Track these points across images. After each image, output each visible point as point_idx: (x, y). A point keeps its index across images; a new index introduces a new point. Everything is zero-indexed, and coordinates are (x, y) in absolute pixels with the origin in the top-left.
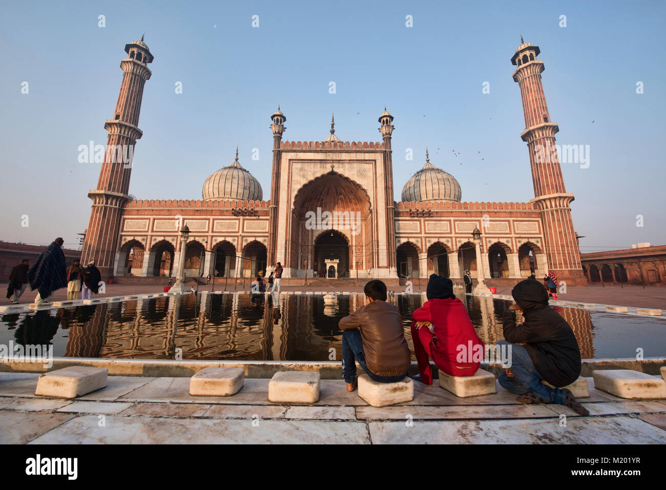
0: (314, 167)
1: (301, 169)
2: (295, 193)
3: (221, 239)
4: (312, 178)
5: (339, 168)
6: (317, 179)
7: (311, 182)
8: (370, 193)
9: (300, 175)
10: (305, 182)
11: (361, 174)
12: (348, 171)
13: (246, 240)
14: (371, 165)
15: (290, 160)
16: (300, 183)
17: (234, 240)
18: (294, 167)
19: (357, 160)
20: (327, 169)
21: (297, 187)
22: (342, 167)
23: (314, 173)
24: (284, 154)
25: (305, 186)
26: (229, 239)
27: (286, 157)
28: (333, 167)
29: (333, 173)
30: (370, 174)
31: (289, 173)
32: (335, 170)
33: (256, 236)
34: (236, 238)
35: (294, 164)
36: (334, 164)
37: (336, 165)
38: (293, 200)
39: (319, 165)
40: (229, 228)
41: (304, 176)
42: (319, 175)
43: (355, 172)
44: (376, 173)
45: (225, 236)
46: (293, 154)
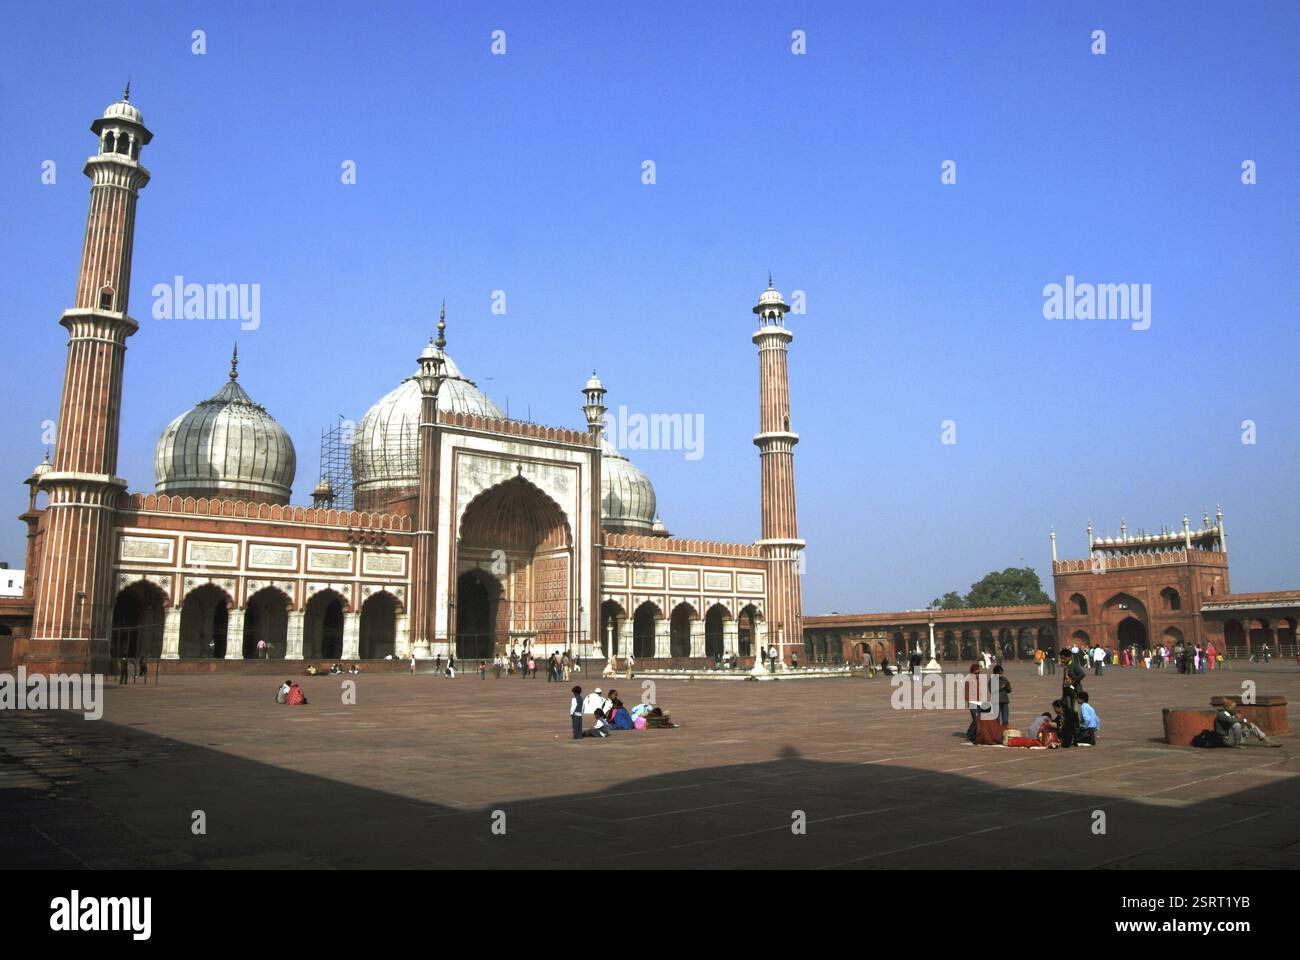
0: (492, 465)
1: (472, 468)
2: (461, 511)
3: (320, 587)
4: (488, 486)
5: (529, 471)
6: (496, 487)
7: (487, 492)
8: (572, 520)
9: (470, 478)
10: (477, 491)
11: (561, 484)
12: (543, 480)
13: (367, 590)
14: (574, 471)
15: (455, 448)
16: (470, 493)
17: (346, 589)
18: (460, 461)
19: (556, 461)
20: (512, 472)
21: (465, 500)
22: (534, 471)
23: (493, 476)
24: (444, 436)
25: (477, 499)
26: (337, 588)
27: (448, 441)
28: (520, 469)
29: (520, 480)
30: (572, 486)
31: (453, 472)
32: (524, 474)
33: (384, 584)
34: (349, 586)
35: (461, 457)
36: (522, 465)
37: (525, 466)
38: (459, 524)
39: (499, 463)
40: (335, 566)
41: (475, 480)
42: (498, 481)
43: (551, 480)
44: (580, 487)
45: (330, 582)
46: (460, 437)
